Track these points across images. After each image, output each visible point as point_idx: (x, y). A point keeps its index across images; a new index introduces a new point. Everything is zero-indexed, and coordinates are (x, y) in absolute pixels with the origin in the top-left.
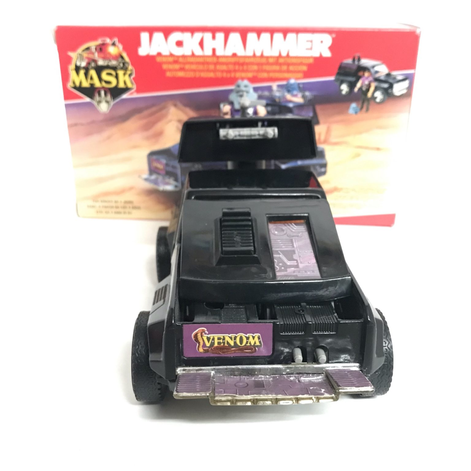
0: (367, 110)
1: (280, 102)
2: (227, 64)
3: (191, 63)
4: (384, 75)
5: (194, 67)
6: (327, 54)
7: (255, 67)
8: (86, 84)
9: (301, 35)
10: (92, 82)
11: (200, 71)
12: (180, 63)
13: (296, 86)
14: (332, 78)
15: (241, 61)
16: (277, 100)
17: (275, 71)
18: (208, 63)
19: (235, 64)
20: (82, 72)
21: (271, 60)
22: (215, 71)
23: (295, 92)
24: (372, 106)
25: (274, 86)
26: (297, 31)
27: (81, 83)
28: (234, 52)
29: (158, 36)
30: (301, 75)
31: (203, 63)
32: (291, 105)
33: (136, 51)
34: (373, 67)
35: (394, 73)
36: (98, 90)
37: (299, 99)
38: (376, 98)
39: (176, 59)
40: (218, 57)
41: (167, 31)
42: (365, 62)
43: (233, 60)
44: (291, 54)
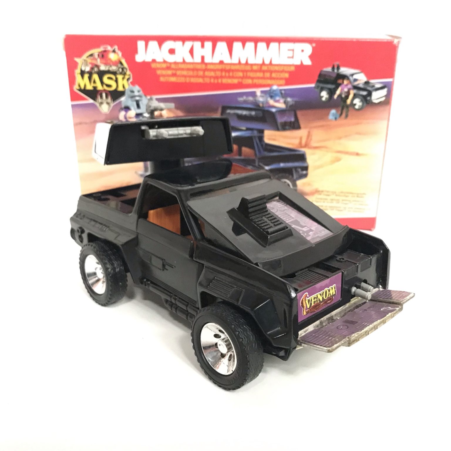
0: (347, 116)
1: (263, 107)
2: (214, 70)
3: (182, 69)
4: (362, 83)
5: (185, 73)
6: (308, 62)
7: (241, 74)
8: (89, 87)
9: (282, 44)
10: (95, 85)
11: (190, 77)
12: (173, 69)
13: (279, 92)
14: (313, 85)
15: (228, 67)
16: (261, 105)
17: (259, 78)
18: (197, 70)
19: (222, 70)
20: (86, 76)
21: (255, 68)
22: (203, 77)
23: (277, 98)
24: (351, 112)
25: (258, 91)
26: (280, 40)
27: (85, 86)
28: (221, 59)
29: (153, 44)
30: (283, 82)
31: (193, 70)
32: (274, 110)
33: (134, 58)
34: (352, 75)
35: (372, 81)
36: (100, 93)
37: (281, 105)
38: (355, 105)
39: (168, 65)
40: (206, 64)
41: (161, 40)
42: (344, 70)
43: (220, 67)
44: (274, 62)
